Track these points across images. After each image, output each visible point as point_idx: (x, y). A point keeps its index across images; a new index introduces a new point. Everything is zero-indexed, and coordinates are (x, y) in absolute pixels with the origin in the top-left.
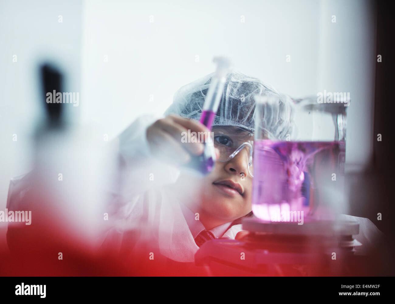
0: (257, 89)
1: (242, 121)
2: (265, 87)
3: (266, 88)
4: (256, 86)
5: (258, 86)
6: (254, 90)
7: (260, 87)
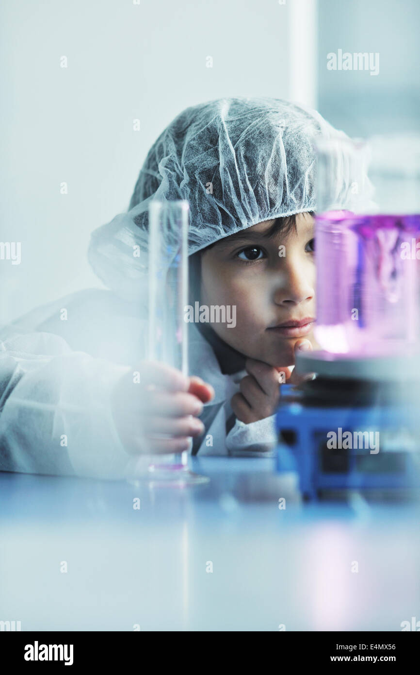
1: (276, 208)
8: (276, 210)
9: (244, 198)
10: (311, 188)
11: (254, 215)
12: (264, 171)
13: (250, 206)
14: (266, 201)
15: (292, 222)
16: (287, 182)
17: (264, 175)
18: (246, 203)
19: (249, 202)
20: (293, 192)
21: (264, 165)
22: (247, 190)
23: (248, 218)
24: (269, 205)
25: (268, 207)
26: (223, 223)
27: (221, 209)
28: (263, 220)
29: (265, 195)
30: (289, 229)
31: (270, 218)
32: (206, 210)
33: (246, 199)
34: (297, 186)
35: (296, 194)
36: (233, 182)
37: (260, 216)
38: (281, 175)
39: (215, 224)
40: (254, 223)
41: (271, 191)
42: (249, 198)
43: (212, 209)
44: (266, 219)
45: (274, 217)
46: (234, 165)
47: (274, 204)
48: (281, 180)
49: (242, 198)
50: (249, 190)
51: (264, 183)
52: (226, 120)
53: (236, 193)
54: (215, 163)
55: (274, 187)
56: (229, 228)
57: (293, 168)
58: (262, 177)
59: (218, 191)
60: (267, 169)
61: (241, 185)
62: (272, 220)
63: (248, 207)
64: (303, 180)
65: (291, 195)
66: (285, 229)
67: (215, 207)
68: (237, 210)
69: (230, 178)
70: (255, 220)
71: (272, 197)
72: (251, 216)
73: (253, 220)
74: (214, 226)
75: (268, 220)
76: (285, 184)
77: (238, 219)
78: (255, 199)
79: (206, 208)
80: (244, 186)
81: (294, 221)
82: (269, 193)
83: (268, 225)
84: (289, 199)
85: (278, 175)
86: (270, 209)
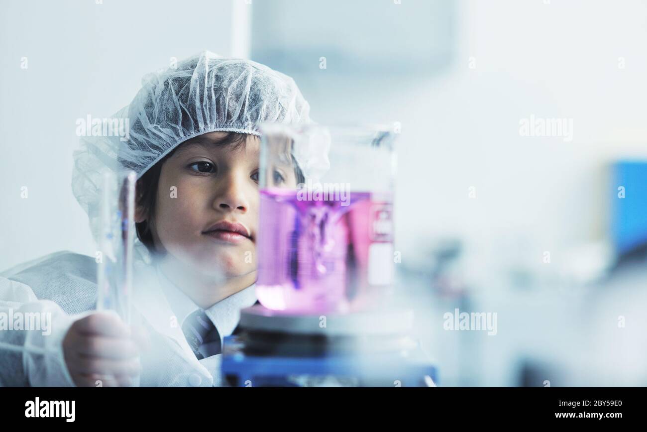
0: (245, 71)
1: (231, 121)
2: (255, 68)
3: (258, 69)
4: (242, 68)
5: (245, 67)
6: (240, 74)
7: (248, 68)
8: (232, 123)
9: (206, 105)
10: (267, 117)
11: (211, 121)
12: (229, 86)
13: (210, 112)
14: (224, 111)
15: (242, 140)
16: (247, 103)
17: (227, 89)
18: (206, 108)
19: (210, 109)
20: (250, 113)
21: (230, 83)
22: (210, 97)
23: (205, 123)
24: (226, 115)
25: (224, 117)
26: (183, 124)
27: (183, 111)
28: (218, 130)
29: (225, 106)
30: (238, 145)
31: (224, 129)
32: (170, 110)
33: (208, 105)
34: (254, 109)
35: (252, 115)
36: (200, 90)
37: (216, 125)
38: (243, 96)
39: (175, 124)
40: (210, 130)
41: (231, 104)
42: (211, 105)
43: (176, 110)
44: (221, 129)
45: (228, 129)
46: (205, 77)
47: (231, 117)
48: (242, 99)
49: (204, 104)
50: (211, 97)
51: (227, 95)
52: (210, 65)
53: (200, 99)
54: (188, 75)
55: (234, 102)
56: (188, 130)
57: (255, 95)
58: (226, 90)
59: (186, 96)
60: (231, 86)
61: (206, 93)
62: (226, 132)
63: (207, 113)
64: (261, 106)
65: (247, 114)
66: (235, 144)
67: (179, 108)
68: (197, 113)
69: (198, 86)
70: (212, 128)
71: (230, 110)
72: (208, 122)
73: (209, 125)
74: (174, 125)
75: (223, 131)
76: (244, 104)
77: (196, 122)
78: (215, 107)
79: (171, 109)
80: (209, 94)
81: (245, 140)
82: (229, 106)
83: (221, 136)
84: (244, 117)
85: (241, 95)
86: (226, 119)
